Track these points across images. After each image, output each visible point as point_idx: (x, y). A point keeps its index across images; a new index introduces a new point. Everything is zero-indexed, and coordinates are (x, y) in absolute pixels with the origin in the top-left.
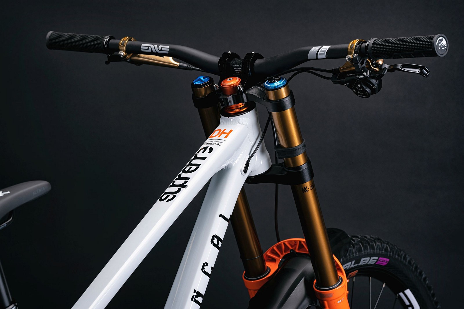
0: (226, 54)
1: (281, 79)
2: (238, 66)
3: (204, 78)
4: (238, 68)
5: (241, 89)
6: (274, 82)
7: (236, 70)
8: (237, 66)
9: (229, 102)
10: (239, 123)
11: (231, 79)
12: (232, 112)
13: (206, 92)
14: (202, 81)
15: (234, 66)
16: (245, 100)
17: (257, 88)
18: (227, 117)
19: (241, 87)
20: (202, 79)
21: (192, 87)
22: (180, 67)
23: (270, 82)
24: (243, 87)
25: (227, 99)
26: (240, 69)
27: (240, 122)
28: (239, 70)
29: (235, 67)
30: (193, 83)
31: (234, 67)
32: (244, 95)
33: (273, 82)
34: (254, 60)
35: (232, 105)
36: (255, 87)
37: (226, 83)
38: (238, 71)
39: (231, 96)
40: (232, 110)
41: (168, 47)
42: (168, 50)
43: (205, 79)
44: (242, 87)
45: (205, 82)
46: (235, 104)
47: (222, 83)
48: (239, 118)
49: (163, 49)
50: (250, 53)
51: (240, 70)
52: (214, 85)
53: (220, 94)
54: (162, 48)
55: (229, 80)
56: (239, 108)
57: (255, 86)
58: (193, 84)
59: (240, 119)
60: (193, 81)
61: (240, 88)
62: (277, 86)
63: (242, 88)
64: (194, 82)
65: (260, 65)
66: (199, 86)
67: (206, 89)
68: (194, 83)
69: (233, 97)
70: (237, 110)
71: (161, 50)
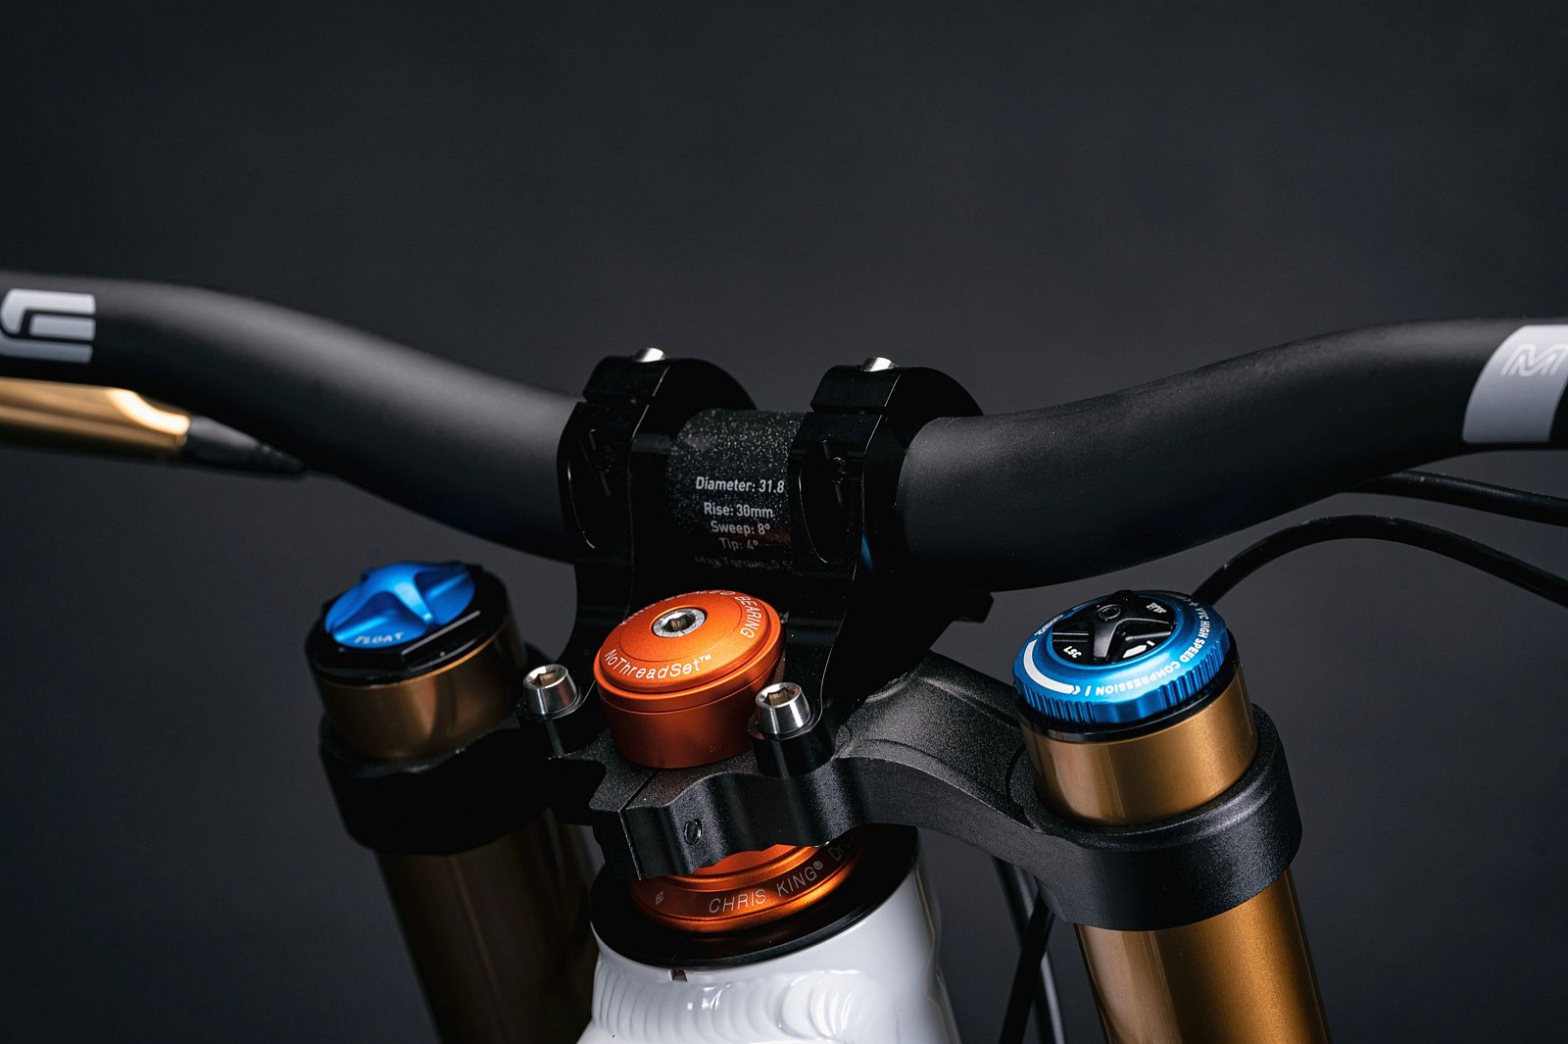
0: (622, 370)
1: (1170, 616)
2: (742, 486)
3: (422, 585)
4: (745, 510)
5: (799, 722)
6: (1116, 653)
7: (722, 520)
8: (730, 486)
9: (682, 835)
10: (782, 1025)
11: (688, 621)
12: (708, 923)
13: (446, 710)
14: (404, 614)
15: (702, 483)
16: (836, 817)
17: (934, 690)
18: (669, 974)
19: (792, 704)
20: (407, 592)
21: (316, 671)
22: (191, 452)
23: (1074, 653)
24: (811, 699)
25: (660, 818)
26: (768, 512)
27: (796, 1018)
28: (751, 521)
29: (717, 497)
30: (330, 637)
31: (707, 495)
32: (824, 778)
33: (1103, 661)
34: (903, 431)
35: (710, 863)
36: (916, 684)
37: (647, 663)
38: (746, 530)
39: (699, 785)
40: (704, 903)
41: (85, 303)
42: (86, 329)
43: (435, 592)
44: (800, 703)
45: (434, 627)
46: (733, 846)
47: (611, 656)
48: (782, 979)
49: (39, 325)
50: (854, 363)
51: (762, 528)
52: (533, 675)
53: (588, 755)
54: (29, 315)
55: (669, 627)
56: (770, 886)
57: (909, 670)
58: (321, 643)
59: (788, 988)
60: (327, 607)
61: (784, 715)
62: (1150, 697)
63: (804, 716)
64: (333, 618)
65: (964, 487)
66: (390, 663)
67: (446, 689)
68: (340, 637)
69: (716, 789)
70: (756, 903)
71: (24, 333)
